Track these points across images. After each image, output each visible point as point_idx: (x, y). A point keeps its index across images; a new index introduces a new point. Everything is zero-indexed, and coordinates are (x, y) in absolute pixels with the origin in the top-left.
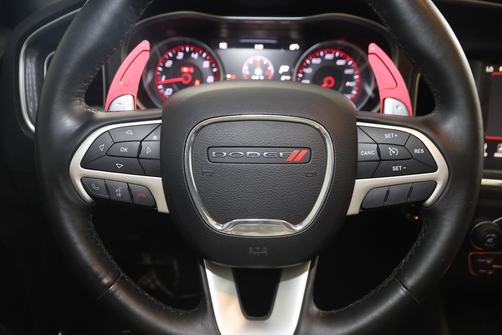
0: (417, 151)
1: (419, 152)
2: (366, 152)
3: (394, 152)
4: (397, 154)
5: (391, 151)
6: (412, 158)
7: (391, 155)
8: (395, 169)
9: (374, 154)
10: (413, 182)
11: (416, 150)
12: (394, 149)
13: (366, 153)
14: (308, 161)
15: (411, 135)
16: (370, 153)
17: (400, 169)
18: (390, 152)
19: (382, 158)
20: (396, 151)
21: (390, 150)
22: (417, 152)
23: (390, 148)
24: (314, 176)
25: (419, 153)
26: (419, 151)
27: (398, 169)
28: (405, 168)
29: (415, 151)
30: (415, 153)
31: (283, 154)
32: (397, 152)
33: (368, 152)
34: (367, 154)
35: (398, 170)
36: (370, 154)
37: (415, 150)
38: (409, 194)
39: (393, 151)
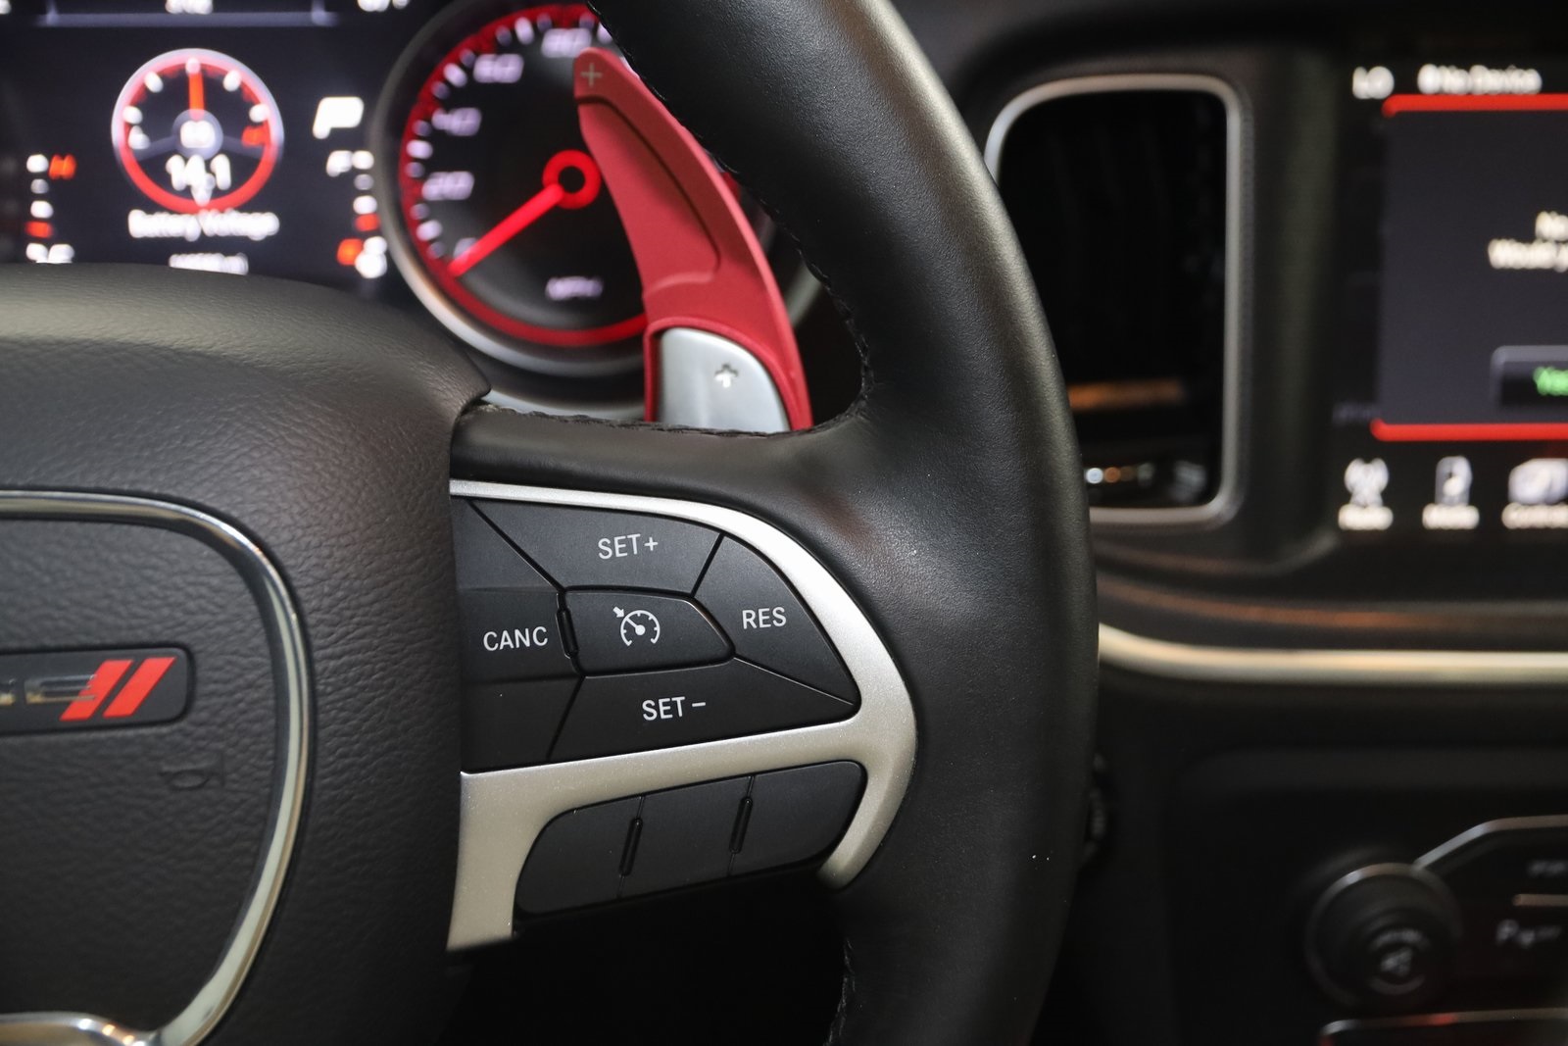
0: (756, 621)
1: (765, 622)
2: (505, 634)
3: (640, 630)
4: (654, 641)
5: (628, 626)
6: (732, 652)
7: (628, 643)
8: (655, 710)
9: (546, 640)
10: (753, 771)
11: (749, 616)
12: (639, 613)
13: (506, 641)
14: (177, 710)
15: (726, 539)
16: (524, 638)
17: (680, 714)
18: (623, 632)
19: (586, 665)
20: (649, 625)
21: (622, 618)
22: (754, 626)
23: (620, 613)
24: (214, 782)
25: (762, 625)
26: (761, 618)
27: (666, 712)
28: (703, 704)
29: (745, 620)
30: (745, 627)
31: (45, 684)
32: (658, 629)
33: (517, 633)
34: (510, 643)
35: (671, 716)
36: (527, 643)
37: (745, 612)
38: (734, 834)
39: (633, 623)
